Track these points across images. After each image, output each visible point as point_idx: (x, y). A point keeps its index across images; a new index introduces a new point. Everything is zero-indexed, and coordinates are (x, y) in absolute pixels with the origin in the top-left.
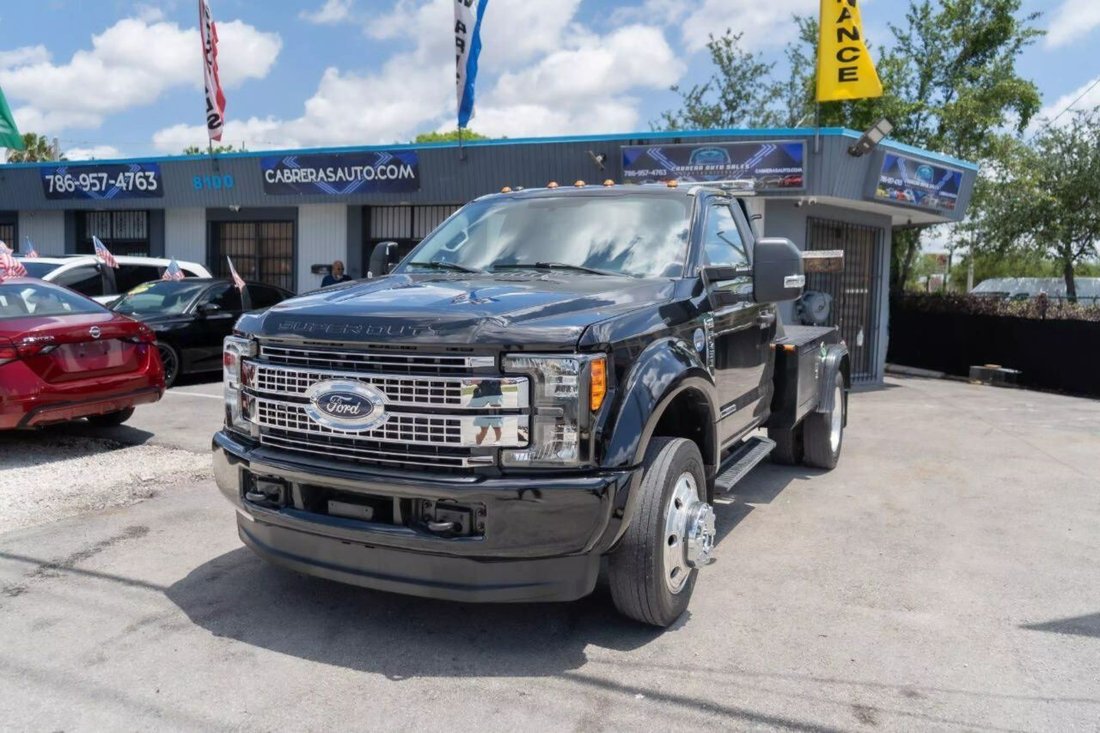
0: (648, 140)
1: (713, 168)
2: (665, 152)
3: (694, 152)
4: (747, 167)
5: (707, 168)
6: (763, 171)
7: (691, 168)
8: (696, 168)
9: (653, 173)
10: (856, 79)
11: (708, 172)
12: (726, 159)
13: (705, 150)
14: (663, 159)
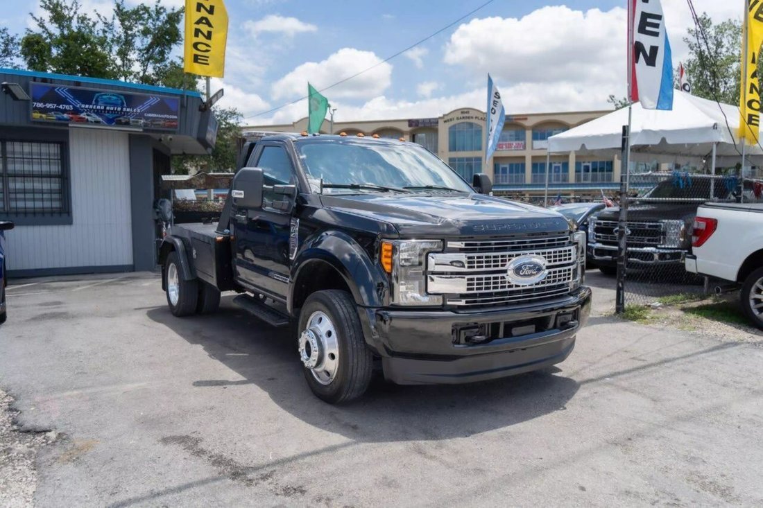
0: (51, 79)
1: (112, 109)
2: (70, 91)
3: (97, 95)
4: (139, 111)
5: (108, 108)
6: (150, 115)
7: (94, 107)
8: (98, 107)
9: (61, 107)
10: (208, 64)
11: (109, 111)
12: (122, 104)
13: (106, 95)
14: (70, 97)
